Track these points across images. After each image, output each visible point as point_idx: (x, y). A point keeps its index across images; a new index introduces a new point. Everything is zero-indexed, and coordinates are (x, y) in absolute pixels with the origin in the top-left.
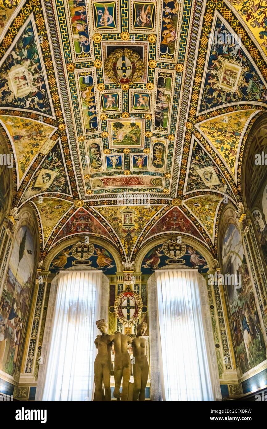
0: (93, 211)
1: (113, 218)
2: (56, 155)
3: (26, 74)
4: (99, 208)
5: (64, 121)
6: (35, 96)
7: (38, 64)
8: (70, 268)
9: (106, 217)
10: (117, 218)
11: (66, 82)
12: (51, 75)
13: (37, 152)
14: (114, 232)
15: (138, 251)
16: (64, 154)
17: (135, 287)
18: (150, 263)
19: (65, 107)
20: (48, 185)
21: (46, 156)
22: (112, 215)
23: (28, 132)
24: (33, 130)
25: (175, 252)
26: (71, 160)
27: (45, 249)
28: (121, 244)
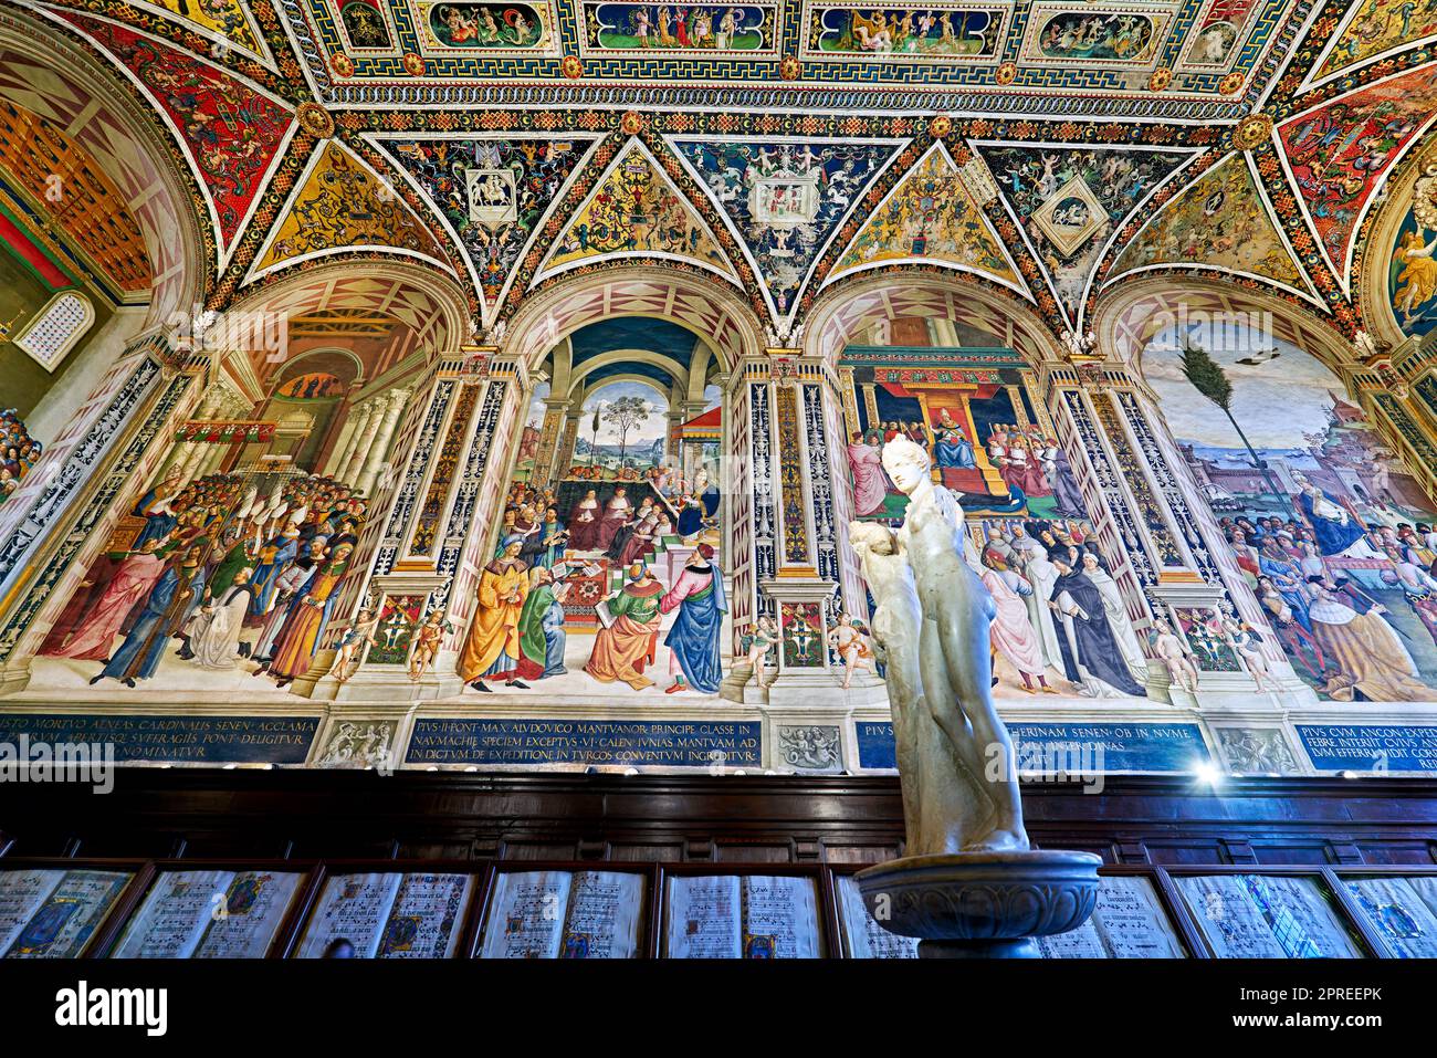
0: (1324, 86)
2: (1017, 163)
3: (774, 183)
4: (1330, 62)
5: (925, 118)
6: (829, 178)
7: (762, 150)
11: (823, 90)
12: (794, 125)
13: (976, 213)
16: (1030, 139)
19: (887, 106)
21: (1001, 195)
23: (917, 218)
24: (916, 203)
26: (1061, 122)
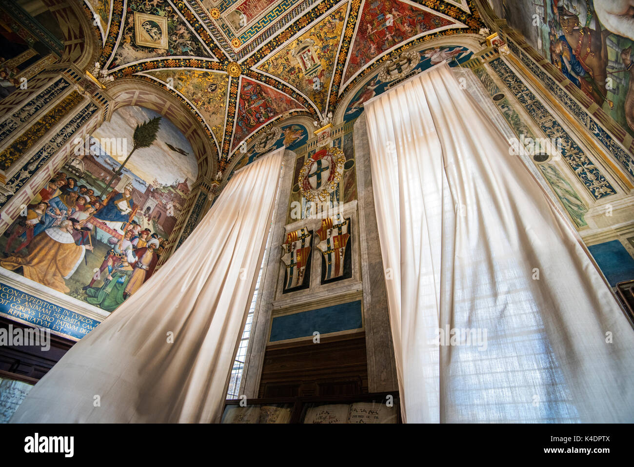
0: (259, 74)
1: (288, 72)
4: (263, 66)
10: (293, 69)
14: (297, 91)
20: (163, 43)
22: (285, 68)
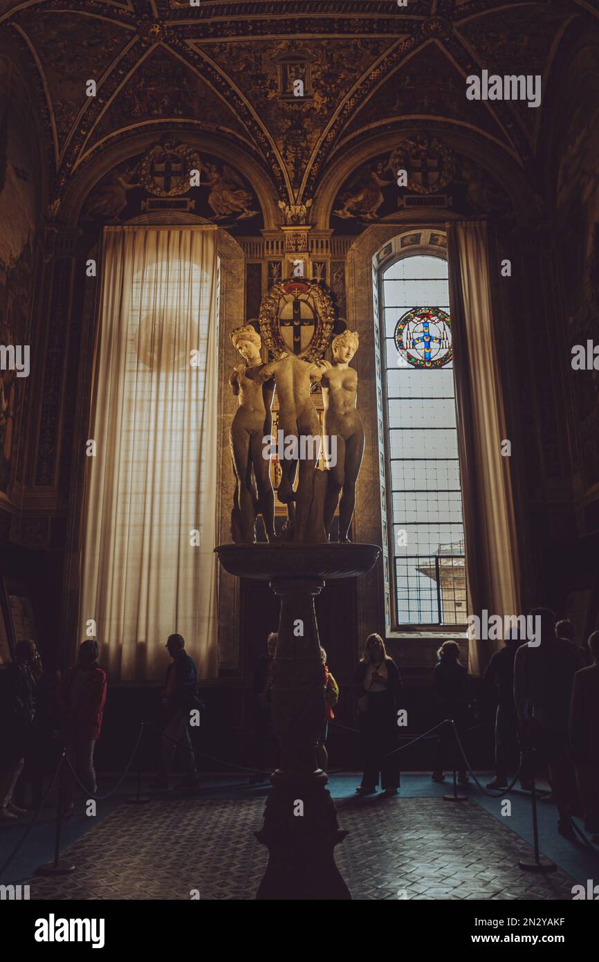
0: (195, 53)
1: (252, 77)
4: (210, 46)
8: (136, 220)
9: (230, 74)
10: (264, 77)
14: (256, 117)
15: (321, 172)
17: (314, 268)
18: (356, 204)
22: (248, 68)
25: (425, 176)
27: (63, 166)
28: (275, 151)
